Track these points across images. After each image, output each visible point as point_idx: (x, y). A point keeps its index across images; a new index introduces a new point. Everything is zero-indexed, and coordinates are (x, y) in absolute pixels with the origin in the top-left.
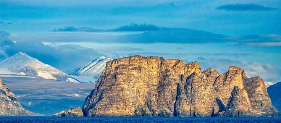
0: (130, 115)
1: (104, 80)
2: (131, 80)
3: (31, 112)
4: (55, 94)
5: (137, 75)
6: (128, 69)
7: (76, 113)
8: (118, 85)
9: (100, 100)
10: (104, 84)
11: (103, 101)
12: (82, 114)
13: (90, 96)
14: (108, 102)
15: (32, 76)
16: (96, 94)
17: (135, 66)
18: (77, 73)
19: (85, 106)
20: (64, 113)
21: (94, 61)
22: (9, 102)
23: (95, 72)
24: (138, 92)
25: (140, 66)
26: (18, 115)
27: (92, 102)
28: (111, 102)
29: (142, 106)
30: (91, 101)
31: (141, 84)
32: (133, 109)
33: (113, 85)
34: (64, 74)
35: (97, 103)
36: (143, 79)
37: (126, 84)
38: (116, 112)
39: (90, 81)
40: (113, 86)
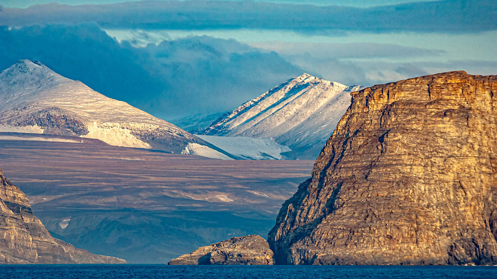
0: (433, 260)
1: (344, 150)
2: (437, 150)
3: (80, 252)
4: (151, 194)
5: (457, 134)
6: (424, 114)
7: (250, 253)
8: (391, 165)
9: (330, 212)
10: (345, 163)
11: (342, 216)
12: (268, 258)
13: (297, 201)
14: (358, 218)
15: (69, 138)
16: (315, 194)
17: (449, 107)
18: (219, 128)
19: (279, 233)
20: (209, 255)
21: (276, 90)
22: (8, 221)
23: (278, 124)
24: (458, 186)
25: (466, 106)
26: (36, 262)
27: (302, 220)
28: (368, 219)
29: (473, 231)
30: (300, 216)
31: (469, 163)
32: (444, 242)
33: (375, 166)
34: (175, 131)
35: (319, 221)
36: (476, 147)
37: (416, 163)
38: (384, 249)
39: (264, 154)
40: (374, 170)
